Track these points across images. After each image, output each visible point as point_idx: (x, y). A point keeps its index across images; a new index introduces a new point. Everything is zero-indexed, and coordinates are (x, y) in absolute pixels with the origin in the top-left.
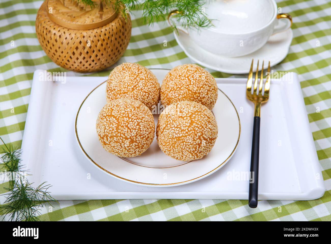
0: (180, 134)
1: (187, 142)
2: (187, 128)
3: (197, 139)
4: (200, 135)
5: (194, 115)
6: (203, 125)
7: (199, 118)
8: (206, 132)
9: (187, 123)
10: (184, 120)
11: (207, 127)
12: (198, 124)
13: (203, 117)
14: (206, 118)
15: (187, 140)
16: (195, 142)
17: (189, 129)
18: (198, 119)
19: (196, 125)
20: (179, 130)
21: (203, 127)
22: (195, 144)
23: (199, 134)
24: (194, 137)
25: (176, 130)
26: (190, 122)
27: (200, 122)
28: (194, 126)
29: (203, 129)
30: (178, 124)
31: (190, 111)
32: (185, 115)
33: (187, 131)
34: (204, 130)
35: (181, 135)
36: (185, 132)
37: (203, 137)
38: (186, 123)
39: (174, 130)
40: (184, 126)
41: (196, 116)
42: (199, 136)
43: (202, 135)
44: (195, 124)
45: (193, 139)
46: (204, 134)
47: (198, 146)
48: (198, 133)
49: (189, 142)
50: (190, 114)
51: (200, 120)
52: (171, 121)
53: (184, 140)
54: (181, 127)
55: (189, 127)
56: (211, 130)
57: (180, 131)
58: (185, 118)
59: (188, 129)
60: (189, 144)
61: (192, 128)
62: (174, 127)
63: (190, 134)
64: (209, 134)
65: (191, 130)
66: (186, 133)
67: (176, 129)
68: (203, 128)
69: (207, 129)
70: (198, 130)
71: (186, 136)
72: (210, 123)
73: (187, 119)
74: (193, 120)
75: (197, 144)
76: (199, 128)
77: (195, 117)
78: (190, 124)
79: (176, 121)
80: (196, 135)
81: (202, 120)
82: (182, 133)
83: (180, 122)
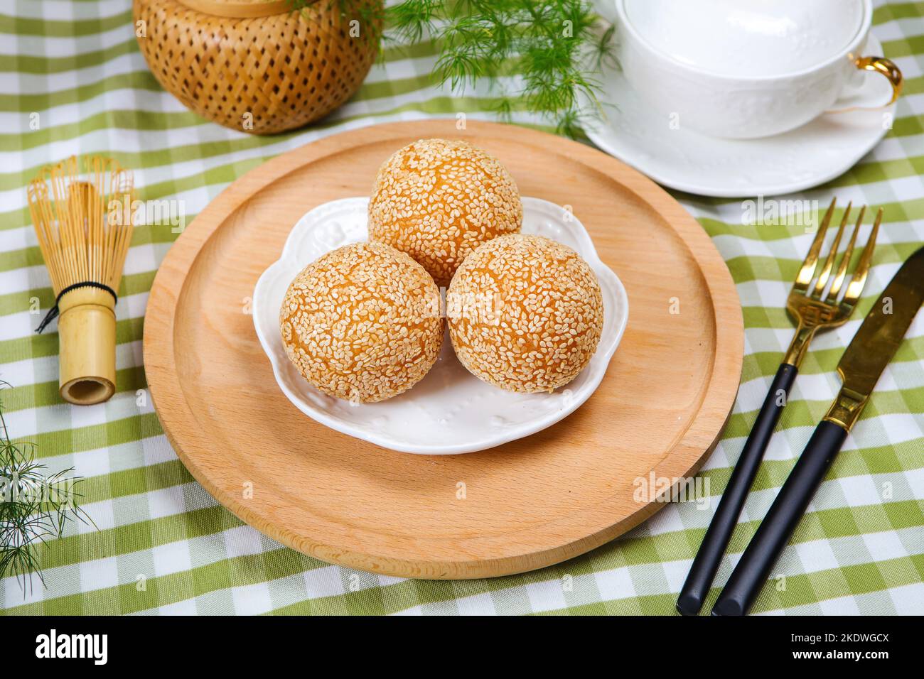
0: (407, 212)
1: (426, 233)
2: (426, 195)
3: (451, 225)
4: (458, 215)
5: (447, 167)
6: (467, 191)
7: (461, 174)
8: (475, 208)
9: (427, 183)
10: (421, 176)
11: (481, 198)
12: (455, 188)
13: (473, 172)
14: (481, 175)
15: (425, 227)
16: (446, 234)
17: (431, 200)
18: (456, 176)
19: (450, 190)
20: (405, 203)
21: (467, 196)
22: (445, 237)
23: (457, 213)
24: (443, 220)
25: (400, 201)
26: (434, 183)
27: (460, 182)
28: (444, 192)
29: (467, 201)
30: (406, 187)
31: (439, 156)
32: (426, 165)
33: (425, 203)
34: (471, 205)
35: (410, 213)
36: (419, 207)
37: (467, 222)
38: (424, 183)
39: (395, 201)
40: (419, 191)
41: (452, 169)
42: (455, 216)
43: (465, 215)
44: (448, 186)
45: (442, 224)
46: (471, 213)
47: (453, 244)
48: (452, 209)
49: (429, 233)
50: (438, 163)
51: (460, 179)
52: (391, 181)
53: (416, 227)
54: (411, 193)
55: (430, 193)
56: (490, 205)
57: (408, 202)
58: (423, 173)
59: (427, 199)
60: (430, 237)
61: (439, 196)
62: (396, 194)
63: (433, 212)
64: (485, 215)
65: (436, 202)
66: (424, 208)
67: (399, 198)
68: (469, 198)
69: (480, 201)
70: (452, 202)
71: (422, 216)
72: (490, 190)
73: (428, 174)
74: (444, 177)
75: (452, 238)
76: (455, 197)
77: (448, 172)
78: (434, 186)
79: (401, 181)
80: (448, 214)
81: (468, 179)
82: (411, 210)
83: (411, 183)
